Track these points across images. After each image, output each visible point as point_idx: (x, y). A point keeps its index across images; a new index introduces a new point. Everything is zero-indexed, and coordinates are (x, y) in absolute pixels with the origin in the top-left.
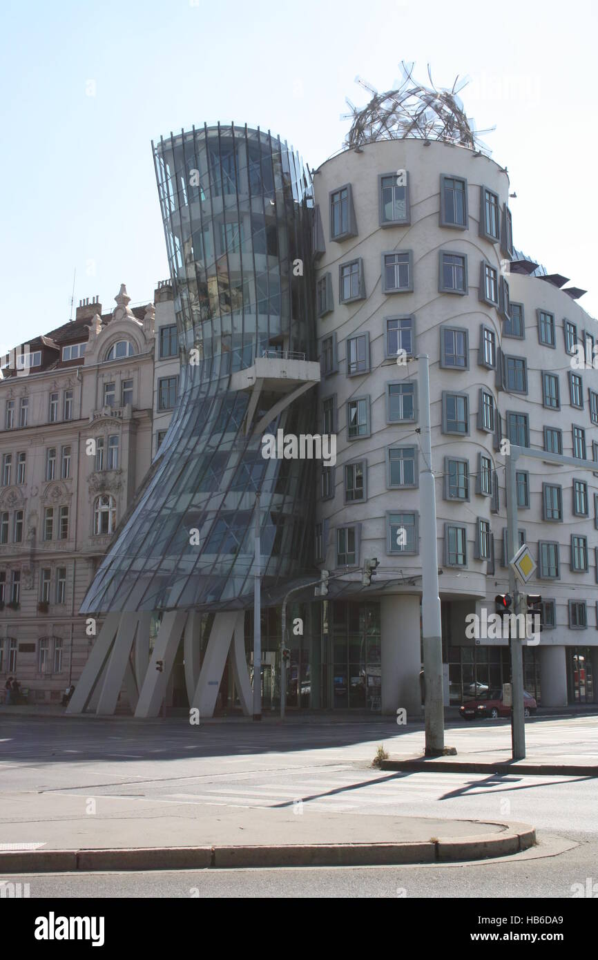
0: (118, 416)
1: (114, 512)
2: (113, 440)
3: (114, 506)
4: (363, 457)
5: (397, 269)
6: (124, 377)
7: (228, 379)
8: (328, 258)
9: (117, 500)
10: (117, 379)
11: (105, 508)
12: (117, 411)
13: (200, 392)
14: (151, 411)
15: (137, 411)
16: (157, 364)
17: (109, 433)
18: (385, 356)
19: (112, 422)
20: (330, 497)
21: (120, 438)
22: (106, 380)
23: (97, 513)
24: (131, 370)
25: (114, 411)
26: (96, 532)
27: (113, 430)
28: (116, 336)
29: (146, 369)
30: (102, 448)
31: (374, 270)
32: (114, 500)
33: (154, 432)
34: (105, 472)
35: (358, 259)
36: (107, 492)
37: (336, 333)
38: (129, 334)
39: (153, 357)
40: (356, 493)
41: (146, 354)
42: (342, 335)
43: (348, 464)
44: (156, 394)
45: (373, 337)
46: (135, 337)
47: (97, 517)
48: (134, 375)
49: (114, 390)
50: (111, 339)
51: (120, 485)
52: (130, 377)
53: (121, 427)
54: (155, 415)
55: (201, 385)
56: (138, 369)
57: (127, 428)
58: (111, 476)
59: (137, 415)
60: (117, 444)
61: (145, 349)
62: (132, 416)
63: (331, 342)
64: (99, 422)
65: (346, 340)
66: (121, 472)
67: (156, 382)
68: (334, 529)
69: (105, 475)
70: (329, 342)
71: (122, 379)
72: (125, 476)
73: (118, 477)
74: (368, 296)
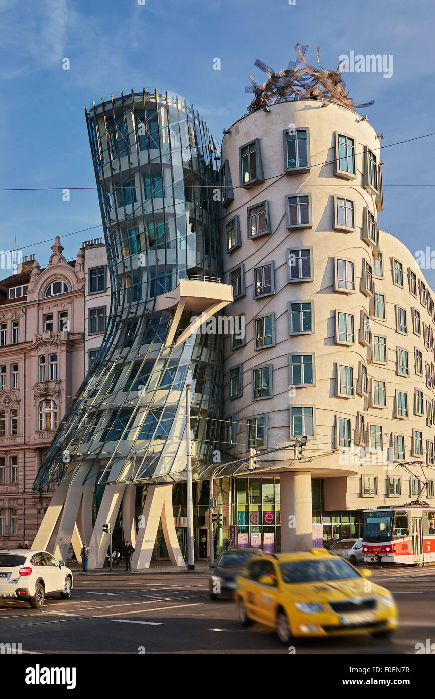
0: (56, 338)
1: (55, 413)
2: (54, 357)
3: (55, 408)
4: (268, 363)
5: (299, 208)
6: (60, 309)
7: (153, 301)
8: (236, 204)
9: (57, 404)
10: (55, 311)
11: (47, 410)
12: (56, 335)
13: (129, 312)
14: (83, 334)
15: (72, 334)
16: (87, 298)
17: (49, 352)
18: (289, 280)
19: (52, 344)
20: (239, 396)
21: (58, 356)
22: (46, 312)
23: (41, 415)
24: (66, 303)
25: (53, 335)
26: (41, 428)
27: (53, 350)
28: (53, 277)
29: (78, 302)
30: (44, 364)
31: (278, 210)
32: (55, 403)
33: (86, 351)
34: (47, 382)
35: (265, 201)
36: (49, 398)
37: (244, 265)
38: (64, 275)
39: (84, 292)
40: (263, 393)
41: (78, 290)
42: (250, 265)
43: (256, 368)
44: (87, 321)
45: (278, 265)
46: (68, 277)
47: (41, 418)
48: (68, 307)
49: (52, 319)
50: (49, 279)
51: (59, 392)
52: (65, 309)
53: (59, 347)
54: (87, 338)
55: (130, 307)
56: (71, 303)
57: (64, 348)
58: (52, 385)
59: (72, 338)
60: (56, 360)
61: (77, 287)
62: (68, 338)
63: (239, 273)
64: (41, 343)
65: (253, 270)
66: (60, 382)
67: (87, 312)
68: (244, 421)
69: (47, 384)
70: (236, 272)
71: (58, 311)
72: (64, 385)
73: (57, 386)
74: (273, 231)
